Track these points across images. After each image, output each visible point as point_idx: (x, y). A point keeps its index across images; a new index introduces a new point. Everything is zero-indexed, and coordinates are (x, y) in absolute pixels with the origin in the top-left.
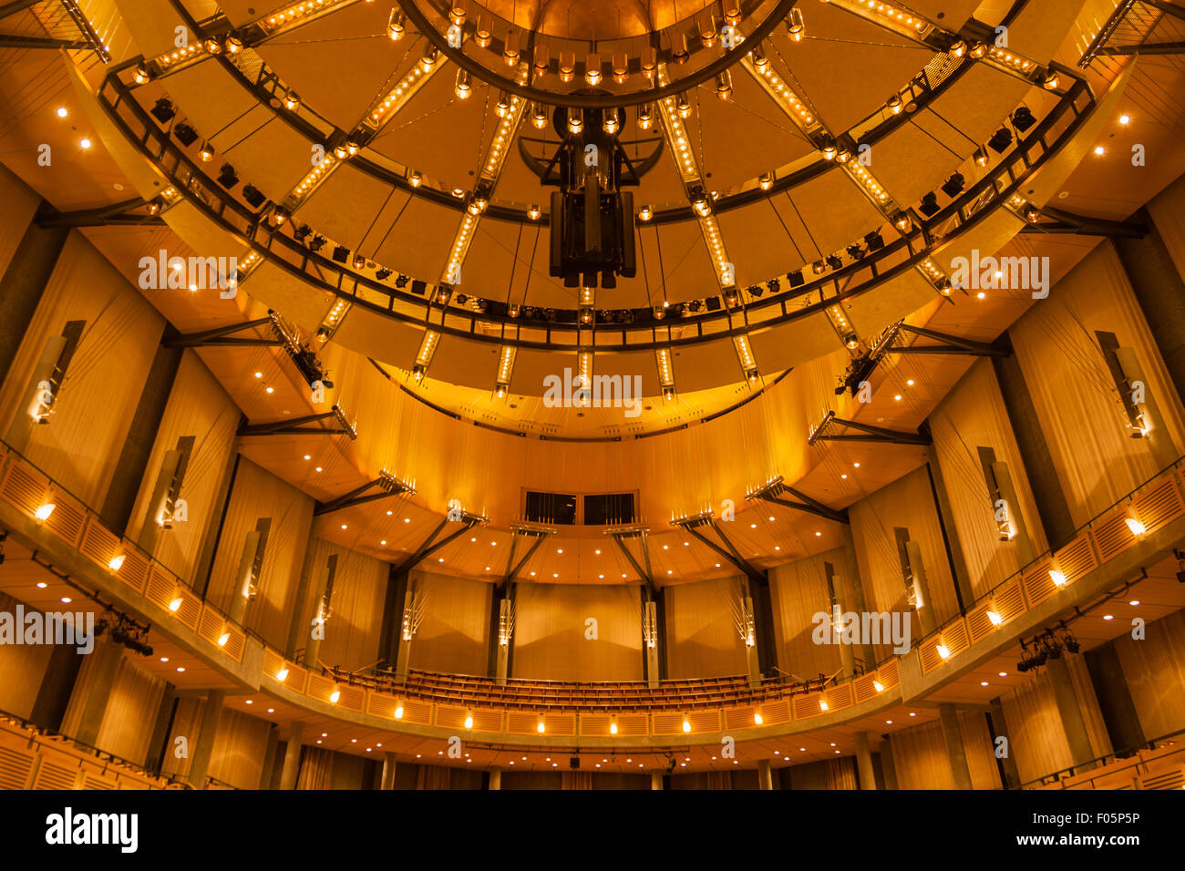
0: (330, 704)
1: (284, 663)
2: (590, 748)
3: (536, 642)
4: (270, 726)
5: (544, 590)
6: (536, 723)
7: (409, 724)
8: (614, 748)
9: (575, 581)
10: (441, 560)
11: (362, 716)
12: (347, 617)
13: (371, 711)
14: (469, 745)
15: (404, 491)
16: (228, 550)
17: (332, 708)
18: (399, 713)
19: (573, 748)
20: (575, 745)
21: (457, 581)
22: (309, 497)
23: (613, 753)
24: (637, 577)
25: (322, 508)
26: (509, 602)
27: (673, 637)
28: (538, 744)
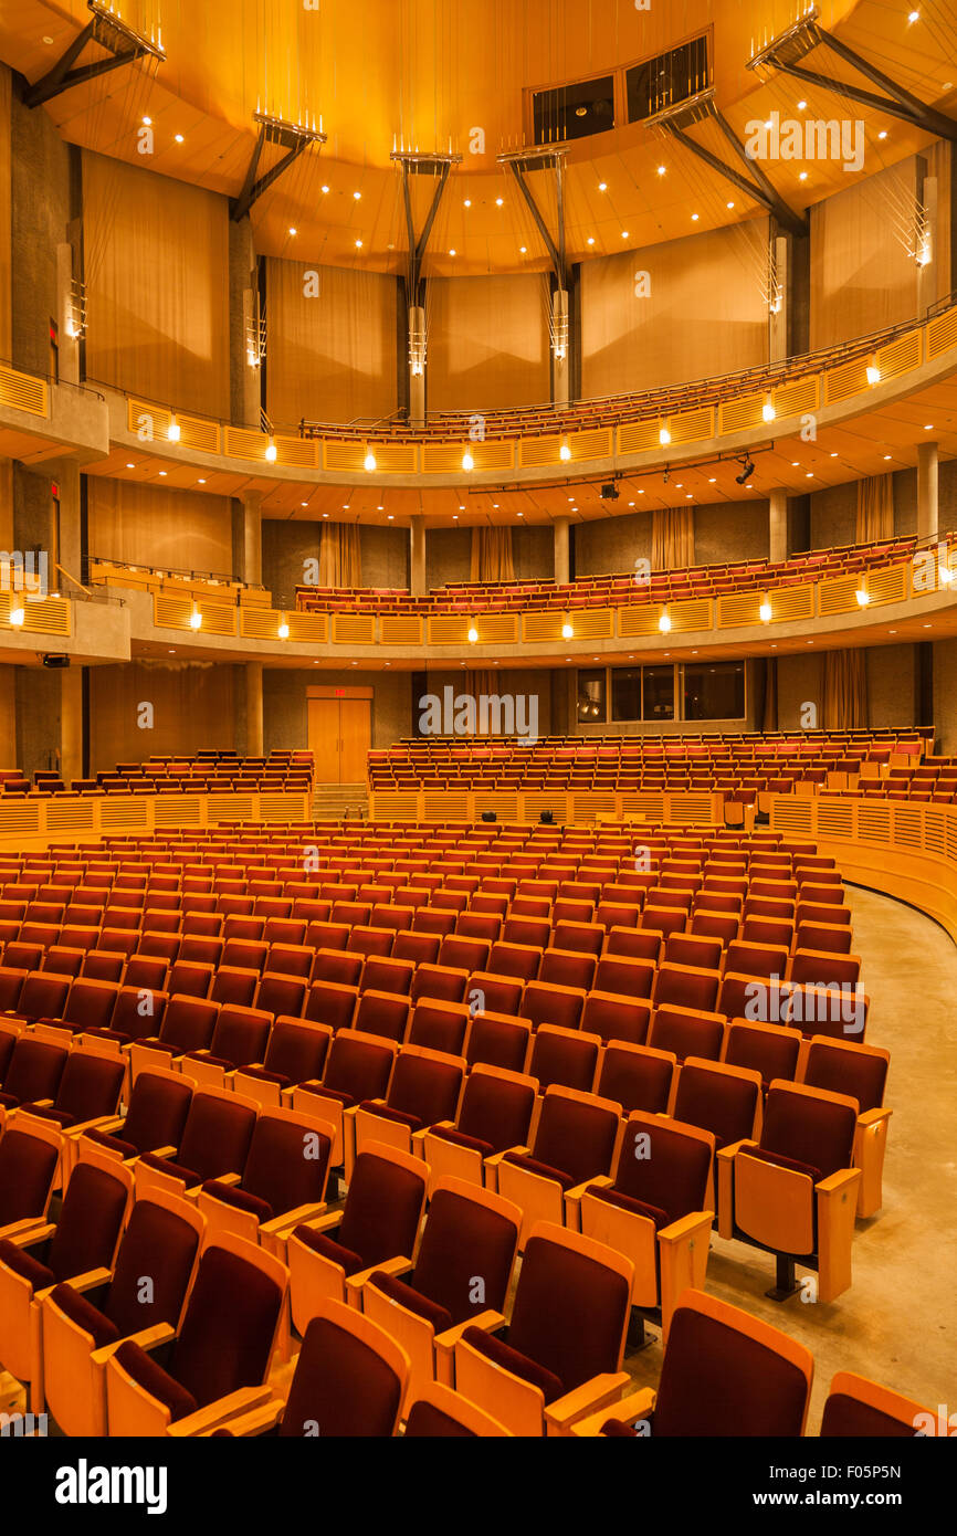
0: (268, 463)
1: (174, 419)
2: (637, 469)
3: (611, 346)
4: (229, 502)
5: (620, 262)
6: (557, 448)
7: (386, 475)
8: (668, 464)
9: (659, 237)
10: (453, 253)
11: (319, 473)
12: (345, 361)
13: (329, 465)
14: (472, 490)
15: (310, 140)
16: (102, 291)
17: (269, 467)
18: (370, 463)
19: (611, 473)
20: (611, 469)
21: (493, 282)
22: (213, 195)
23: (666, 471)
24: (752, 203)
25: (240, 204)
26: (565, 295)
27: (820, 289)
28: (562, 475)
